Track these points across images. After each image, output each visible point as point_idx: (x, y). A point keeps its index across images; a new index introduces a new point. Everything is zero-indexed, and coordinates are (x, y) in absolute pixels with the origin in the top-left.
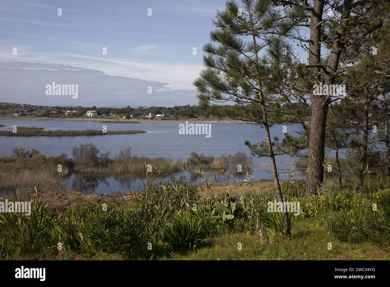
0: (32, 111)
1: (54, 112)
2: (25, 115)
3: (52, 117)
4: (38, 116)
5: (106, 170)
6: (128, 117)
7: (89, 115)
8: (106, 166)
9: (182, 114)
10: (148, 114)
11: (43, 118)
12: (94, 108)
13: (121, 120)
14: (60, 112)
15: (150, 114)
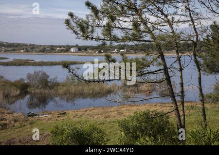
0: (34, 48)
1: (48, 49)
2: (28, 51)
3: (47, 52)
4: (37, 52)
5: (52, 91)
6: (100, 52)
7: (72, 50)
8: (53, 88)
9: (140, 49)
10: (115, 50)
11: (40, 53)
12: (77, 46)
13: (95, 54)
14: (52, 49)
15: (116, 50)
